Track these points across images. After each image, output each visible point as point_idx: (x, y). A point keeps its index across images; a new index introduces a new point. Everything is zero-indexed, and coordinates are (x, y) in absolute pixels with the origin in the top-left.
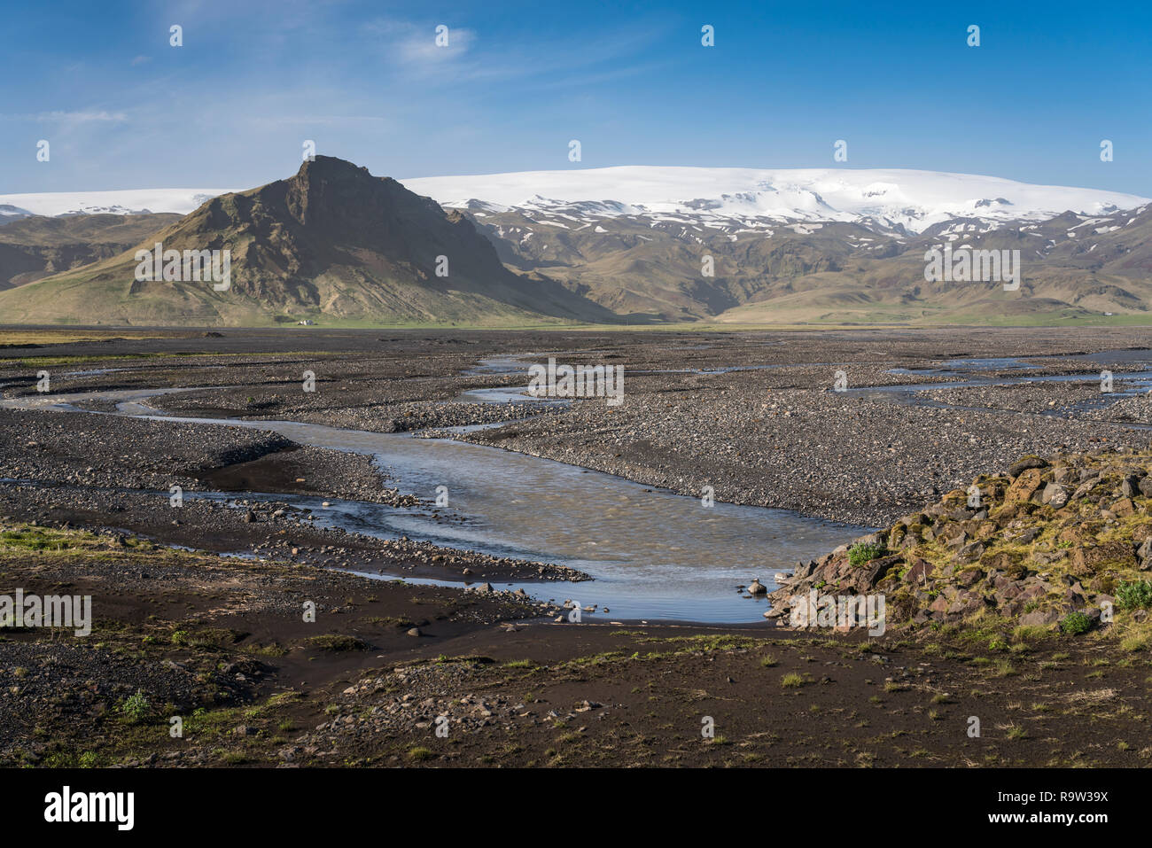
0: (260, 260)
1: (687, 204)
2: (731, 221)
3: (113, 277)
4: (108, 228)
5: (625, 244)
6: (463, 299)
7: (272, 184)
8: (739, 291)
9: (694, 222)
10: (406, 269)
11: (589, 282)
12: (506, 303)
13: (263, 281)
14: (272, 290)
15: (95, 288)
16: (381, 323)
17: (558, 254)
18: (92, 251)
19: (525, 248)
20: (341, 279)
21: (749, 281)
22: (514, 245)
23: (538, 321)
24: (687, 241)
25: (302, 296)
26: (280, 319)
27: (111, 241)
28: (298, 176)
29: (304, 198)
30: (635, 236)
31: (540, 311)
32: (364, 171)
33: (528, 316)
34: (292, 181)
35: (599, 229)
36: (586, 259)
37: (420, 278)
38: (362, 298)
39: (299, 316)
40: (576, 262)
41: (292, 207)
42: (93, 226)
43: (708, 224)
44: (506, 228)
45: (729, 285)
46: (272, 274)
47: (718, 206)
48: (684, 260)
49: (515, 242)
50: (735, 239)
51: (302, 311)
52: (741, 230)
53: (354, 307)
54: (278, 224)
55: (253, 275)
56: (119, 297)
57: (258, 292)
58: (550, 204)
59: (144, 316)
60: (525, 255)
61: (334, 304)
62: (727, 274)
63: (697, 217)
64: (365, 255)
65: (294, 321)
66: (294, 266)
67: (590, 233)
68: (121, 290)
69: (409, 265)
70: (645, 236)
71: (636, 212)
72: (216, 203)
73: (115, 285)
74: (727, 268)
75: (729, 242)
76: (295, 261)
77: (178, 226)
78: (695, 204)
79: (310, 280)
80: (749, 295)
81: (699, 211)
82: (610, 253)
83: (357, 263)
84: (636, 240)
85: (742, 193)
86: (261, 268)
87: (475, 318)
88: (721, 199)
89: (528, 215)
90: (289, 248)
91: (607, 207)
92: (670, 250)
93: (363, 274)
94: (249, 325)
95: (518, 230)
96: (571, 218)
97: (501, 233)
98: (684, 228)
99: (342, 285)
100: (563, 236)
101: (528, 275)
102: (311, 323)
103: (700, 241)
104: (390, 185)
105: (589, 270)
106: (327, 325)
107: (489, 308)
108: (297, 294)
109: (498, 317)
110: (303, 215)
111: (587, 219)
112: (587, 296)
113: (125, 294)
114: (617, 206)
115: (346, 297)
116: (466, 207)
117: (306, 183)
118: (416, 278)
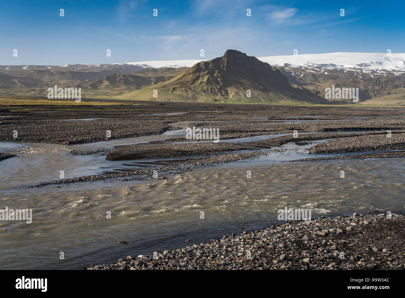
0: (211, 82)
1: (358, 65)
2: (373, 71)
3: (167, 87)
4: (171, 72)
5: (334, 78)
6: (274, 95)
7: (216, 58)
8: (372, 94)
9: (359, 71)
10: (256, 85)
11: (320, 90)
12: (288, 97)
13: (211, 89)
14: (214, 92)
15: (161, 90)
16: (247, 102)
17: (311, 81)
18: (165, 79)
19: (301, 79)
20: (236, 88)
21: (376, 91)
22: (297, 78)
23: (298, 103)
24: (356, 77)
25: (223, 93)
26: (215, 100)
27: (170, 76)
28: (224, 56)
29: (226, 63)
30: (338, 76)
31: (299, 100)
32: (245, 54)
33: (295, 101)
34: (222, 57)
35: (326, 73)
36: (321, 83)
37: (261, 88)
38: (242, 94)
39: (222, 99)
40: (317, 84)
41: (222, 66)
42: (166, 71)
43: (364, 72)
44: (295, 73)
45: (369, 92)
46: (214, 86)
47: (369, 66)
48: (354, 84)
49: (298, 77)
50: (372, 76)
51: (222, 98)
52: (376, 74)
53: (239, 97)
54: (217, 71)
55: (208, 87)
56: (168, 93)
57: (210, 92)
58: (311, 65)
59: (175, 99)
60: (301, 81)
61: (233, 96)
62: (368, 88)
63: (361, 69)
64: (244, 81)
65: (220, 101)
66: (221, 84)
67: (323, 75)
68: (169, 91)
69: (257, 84)
70: (341, 75)
71: (340, 67)
72: (199, 64)
73: (167, 89)
74: (368, 86)
75: (370, 78)
76: (221, 82)
77: (187, 71)
78: (361, 65)
79: (226, 89)
80: (375, 95)
81: (362, 67)
82: (329, 81)
83: (241, 83)
84: (338, 77)
85: (378, 61)
86: (211, 84)
87: (277, 101)
88: (371, 63)
89: (303, 68)
90: (220, 78)
91: (330, 66)
92: (349, 80)
93: (242, 87)
94: (206, 102)
95: (299, 73)
96: (317, 69)
97: (293, 74)
98: (355, 73)
99: (236, 90)
100: (313, 75)
101: (299, 88)
102: (224, 102)
103: (361, 77)
104: (253, 59)
105: (321, 86)
106: (229, 102)
107: (283, 98)
108: (221, 93)
109: (285, 101)
110: (225, 68)
111: (323, 70)
112: (319, 95)
113: (170, 92)
114: (334, 65)
115: (237, 94)
116: (283, 65)
117: (226, 58)
118: (259, 88)
